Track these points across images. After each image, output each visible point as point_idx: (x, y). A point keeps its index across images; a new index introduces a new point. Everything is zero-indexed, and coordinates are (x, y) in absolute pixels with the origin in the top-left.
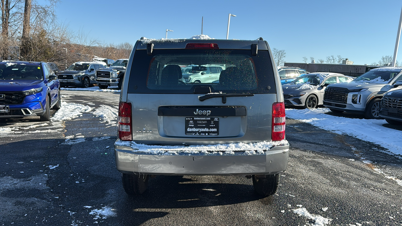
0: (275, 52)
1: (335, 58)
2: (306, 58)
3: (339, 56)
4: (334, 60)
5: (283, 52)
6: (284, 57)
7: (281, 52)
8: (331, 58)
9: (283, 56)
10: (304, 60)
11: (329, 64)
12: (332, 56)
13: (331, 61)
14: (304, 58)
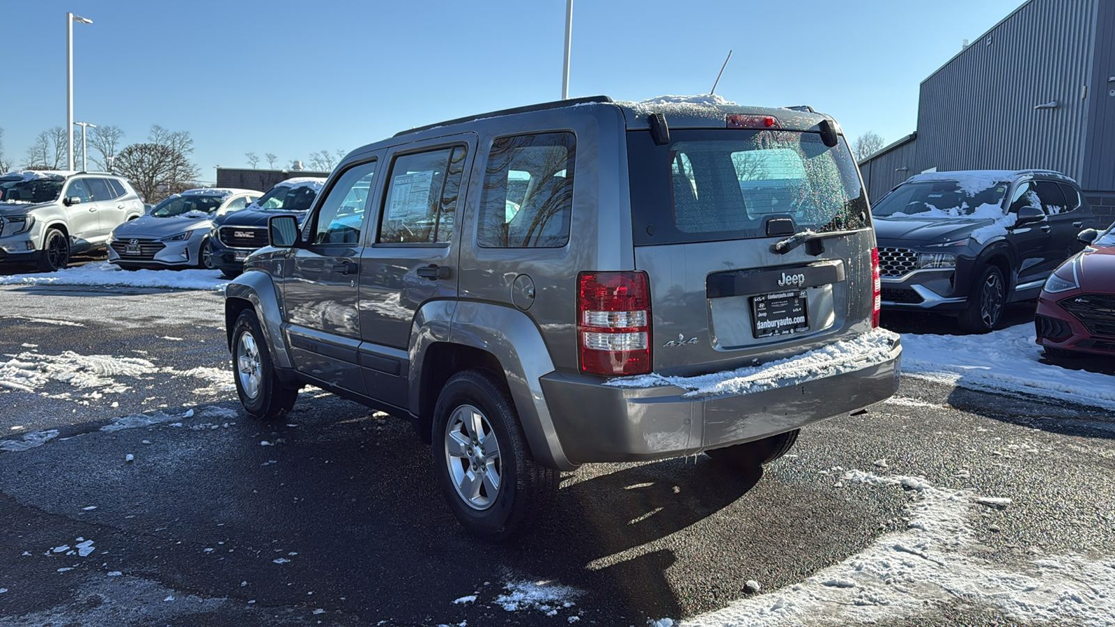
0: (159, 138)
1: (333, 158)
2: (254, 157)
3: (342, 151)
4: (329, 161)
5: (186, 136)
6: (190, 150)
7: (178, 138)
8: (322, 157)
9: (186, 149)
10: (249, 162)
11: (318, 171)
12: (324, 152)
13: (322, 165)
14: (248, 155)
